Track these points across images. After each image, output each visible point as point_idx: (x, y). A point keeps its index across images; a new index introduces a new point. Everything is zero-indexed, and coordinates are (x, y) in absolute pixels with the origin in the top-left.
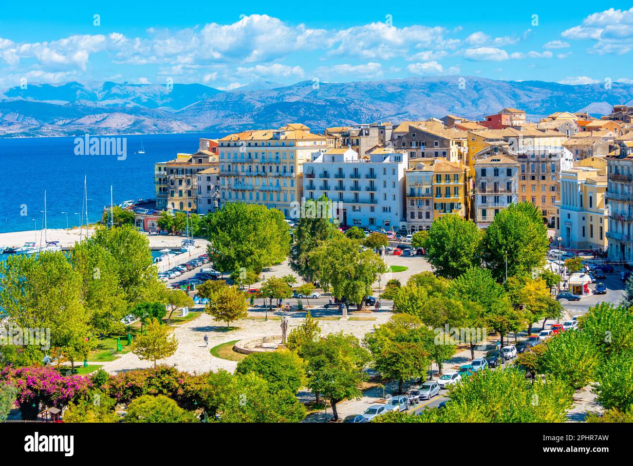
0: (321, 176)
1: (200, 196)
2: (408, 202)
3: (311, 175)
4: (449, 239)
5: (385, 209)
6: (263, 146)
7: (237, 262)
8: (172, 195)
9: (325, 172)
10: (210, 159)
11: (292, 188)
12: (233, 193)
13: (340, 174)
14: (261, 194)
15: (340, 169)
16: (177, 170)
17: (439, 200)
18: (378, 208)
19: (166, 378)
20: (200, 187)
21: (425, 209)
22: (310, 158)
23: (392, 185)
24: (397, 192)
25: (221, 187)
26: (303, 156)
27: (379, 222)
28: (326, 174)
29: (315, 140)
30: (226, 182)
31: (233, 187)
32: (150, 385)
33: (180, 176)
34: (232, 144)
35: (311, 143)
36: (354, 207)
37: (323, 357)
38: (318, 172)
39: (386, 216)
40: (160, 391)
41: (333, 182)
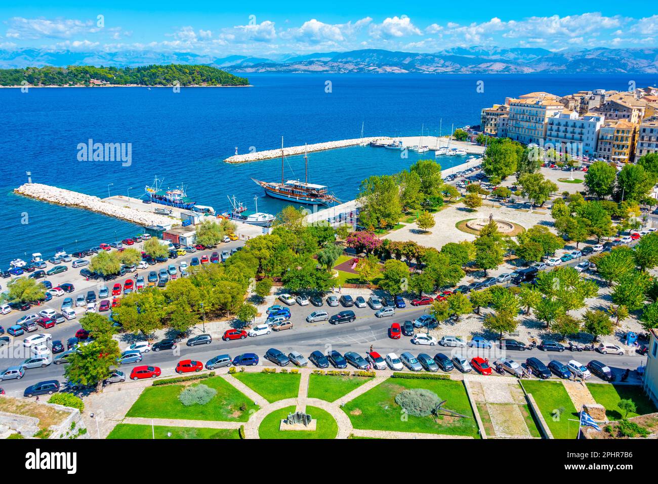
0: (556, 125)
1: (500, 128)
2: (599, 142)
3: (552, 124)
4: (596, 176)
5: (587, 145)
6: (531, 107)
8: (487, 125)
10: (507, 110)
11: (542, 129)
13: (566, 125)
14: (527, 130)
15: (567, 122)
16: (491, 114)
17: (616, 143)
18: (583, 144)
20: (500, 123)
21: (608, 146)
22: (553, 115)
23: (592, 133)
24: (595, 137)
25: (509, 124)
26: (549, 114)
28: (559, 124)
29: (557, 106)
30: (511, 123)
31: (514, 125)
33: (492, 117)
34: (516, 104)
35: (556, 107)
36: (571, 142)
38: (556, 122)
39: (587, 148)
40: (408, 253)
41: (562, 128)
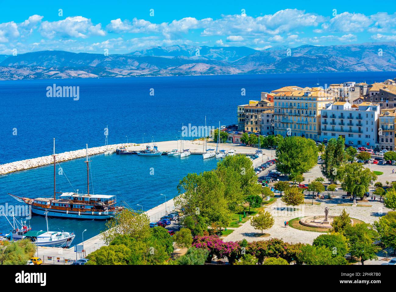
0: (331, 117)
1: (263, 125)
2: (380, 133)
3: (325, 117)
5: (367, 136)
6: (299, 99)
7: (292, 169)
8: (247, 124)
9: (333, 115)
10: (268, 105)
11: (315, 123)
12: (282, 125)
13: (342, 116)
14: (297, 125)
15: (342, 114)
16: (250, 110)
18: (363, 135)
19: (277, 246)
20: (263, 120)
21: (389, 137)
22: (325, 107)
23: (371, 123)
24: (374, 127)
25: (275, 121)
26: (321, 106)
27: (363, 144)
28: (333, 116)
30: (277, 118)
31: (281, 121)
32: (269, 249)
33: (251, 114)
34: (281, 98)
35: (325, 99)
36: (349, 135)
37: (356, 237)
38: (329, 115)
39: (367, 140)
40: (275, 252)
41: (338, 121)
